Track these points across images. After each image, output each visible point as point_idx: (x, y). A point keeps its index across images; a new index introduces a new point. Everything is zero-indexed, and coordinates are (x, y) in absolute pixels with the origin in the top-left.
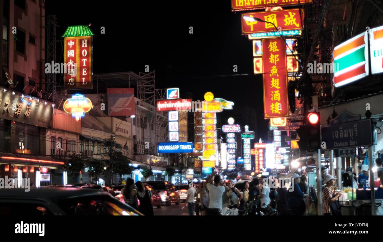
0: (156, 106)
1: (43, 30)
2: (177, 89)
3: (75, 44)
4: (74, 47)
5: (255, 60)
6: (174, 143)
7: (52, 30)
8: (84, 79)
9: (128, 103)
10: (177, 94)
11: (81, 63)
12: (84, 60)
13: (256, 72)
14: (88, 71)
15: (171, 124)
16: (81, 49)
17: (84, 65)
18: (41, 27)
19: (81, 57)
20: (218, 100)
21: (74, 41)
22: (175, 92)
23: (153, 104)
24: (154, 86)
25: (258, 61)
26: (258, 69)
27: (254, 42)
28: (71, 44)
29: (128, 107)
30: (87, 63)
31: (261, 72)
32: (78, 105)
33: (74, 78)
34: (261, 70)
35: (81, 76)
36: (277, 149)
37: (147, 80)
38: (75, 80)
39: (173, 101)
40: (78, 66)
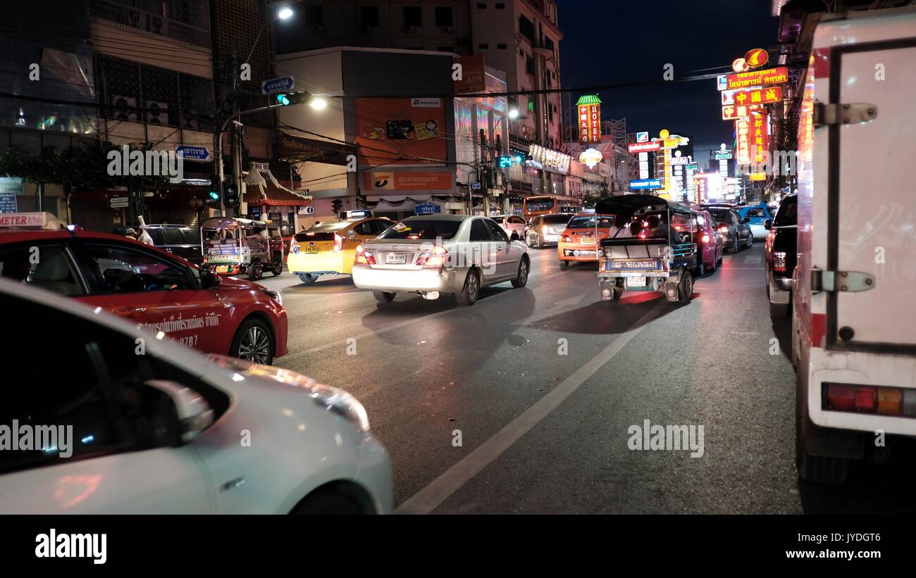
0: (628, 149)
1: (560, 100)
2: (647, 133)
3: (587, 110)
4: (586, 113)
5: (723, 108)
6: (644, 181)
7: (568, 100)
8: (595, 137)
9: (606, 148)
10: (646, 137)
11: (592, 124)
12: (595, 122)
13: (724, 118)
14: (598, 131)
15: (641, 164)
16: (592, 113)
17: (595, 126)
18: (559, 98)
19: (592, 120)
20: (673, 136)
21: (586, 107)
22: (645, 135)
23: (624, 148)
24: (625, 131)
25: (726, 109)
26: (726, 116)
27: (723, 93)
28: (584, 110)
29: (606, 151)
30: (597, 124)
31: (729, 118)
32: (591, 157)
33: (587, 136)
34: (729, 116)
35: (593, 135)
36: (725, 180)
37: (619, 126)
38: (588, 138)
39: (642, 144)
40: (590, 126)
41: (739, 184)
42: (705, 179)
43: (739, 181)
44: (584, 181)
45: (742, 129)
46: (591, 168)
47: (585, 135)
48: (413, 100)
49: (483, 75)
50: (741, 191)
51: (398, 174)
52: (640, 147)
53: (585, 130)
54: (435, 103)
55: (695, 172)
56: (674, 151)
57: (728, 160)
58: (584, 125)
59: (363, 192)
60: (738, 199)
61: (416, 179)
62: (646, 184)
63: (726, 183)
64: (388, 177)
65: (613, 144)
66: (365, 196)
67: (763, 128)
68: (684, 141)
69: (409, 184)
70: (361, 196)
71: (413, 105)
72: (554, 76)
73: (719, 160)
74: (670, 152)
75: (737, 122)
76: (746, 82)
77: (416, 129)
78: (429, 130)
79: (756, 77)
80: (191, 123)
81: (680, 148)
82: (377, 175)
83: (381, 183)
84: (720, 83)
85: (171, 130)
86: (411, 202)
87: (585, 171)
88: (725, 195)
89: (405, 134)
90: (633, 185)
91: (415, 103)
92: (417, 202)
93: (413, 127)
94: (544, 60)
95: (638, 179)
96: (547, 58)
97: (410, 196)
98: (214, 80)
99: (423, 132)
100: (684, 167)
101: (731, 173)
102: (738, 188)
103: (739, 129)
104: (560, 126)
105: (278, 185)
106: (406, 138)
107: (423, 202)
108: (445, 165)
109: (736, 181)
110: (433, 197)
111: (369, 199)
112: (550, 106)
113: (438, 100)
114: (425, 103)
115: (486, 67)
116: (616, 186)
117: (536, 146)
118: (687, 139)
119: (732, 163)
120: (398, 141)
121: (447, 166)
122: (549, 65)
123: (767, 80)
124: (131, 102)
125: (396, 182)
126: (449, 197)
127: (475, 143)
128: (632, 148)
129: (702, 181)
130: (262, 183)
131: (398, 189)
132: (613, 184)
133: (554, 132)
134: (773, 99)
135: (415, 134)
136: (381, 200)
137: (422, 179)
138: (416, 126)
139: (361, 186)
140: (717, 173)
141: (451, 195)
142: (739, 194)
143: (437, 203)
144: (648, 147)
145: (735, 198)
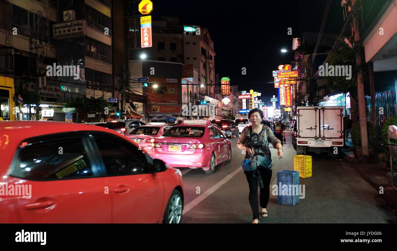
0: (238, 97)
4: (224, 84)
7: (217, 79)
10: (245, 93)
13: (275, 87)
14: (229, 91)
15: (243, 103)
18: (214, 78)
19: (226, 86)
20: (255, 92)
21: (224, 82)
25: (276, 84)
26: (276, 86)
27: (275, 77)
29: (231, 98)
30: (228, 88)
31: (277, 87)
32: (226, 101)
33: (225, 92)
34: (277, 86)
35: (227, 92)
36: (275, 110)
37: (235, 88)
38: (225, 94)
39: (244, 95)
40: (226, 89)
41: (280, 112)
42: (267, 109)
43: (281, 111)
44: (223, 110)
45: (282, 91)
46: (226, 105)
47: (224, 92)
48: (167, 79)
49: (193, 72)
50: (281, 115)
51: (161, 106)
52: (243, 97)
53: (224, 90)
54: (175, 81)
55: (263, 106)
56: (255, 98)
57: (276, 102)
58: (223, 88)
59: (148, 113)
60: (280, 118)
61: (168, 109)
62: (245, 111)
63: (275, 111)
64: (158, 107)
65: (233, 95)
66: (149, 114)
67: (290, 93)
68: (259, 94)
69: (165, 110)
70: (148, 114)
71: (167, 82)
72: (212, 70)
73: (272, 102)
74: (254, 99)
75: (280, 89)
76: (284, 76)
77: (168, 90)
78: (173, 91)
79: (288, 74)
80: (105, 89)
81: (258, 97)
82: (154, 106)
83: (155, 110)
84: (274, 74)
85: (100, 91)
86: (165, 117)
87: (223, 106)
88: (275, 116)
89: (164, 92)
90: (240, 111)
91: (168, 81)
92: (167, 117)
93: (167, 90)
94: (209, 64)
95: (242, 110)
96: (210, 63)
97: (165, 115)
98: (113, 75)
99: (170, 91)
100: (258, 104)
101: (277, 108)
102: (280, 114)
103: (281, 91)
104: (214, 88)
105: (133, 111)
106: (164, 93)
107: (169, 117)
108: (178, 104)
109: (279, 111)
110: (173, 115)
111: (150, 115)
112: (211, 81)
113: (176, 80)
114: (171, 81)
115: (194, 69)
116: (234, 112)
117: (207, 96)
118: (261, 94)
119: (278, 103)
120: (161, 94)
121: (179, 104)
122: (211, 65)
123: (291, 76)
124: (98, 84)
125: (160, 109)
126: (178, 115)
127: (188, 95)
128: (240, 97)
129: (265, 110)
130: (129, 110)
131: (161, 112)
132: (233, 111)
133: (212, 91)
134: (293, 83)
135: (167, 92)
136: (154, 116)
137: (170, 109)
138: (168, 89)
139: (148, 111)
140: (271, 107)
141: (179, 115)
142: (280, 116)
143: (175, 117)
144: (246, 97)
145: (279, 117)
